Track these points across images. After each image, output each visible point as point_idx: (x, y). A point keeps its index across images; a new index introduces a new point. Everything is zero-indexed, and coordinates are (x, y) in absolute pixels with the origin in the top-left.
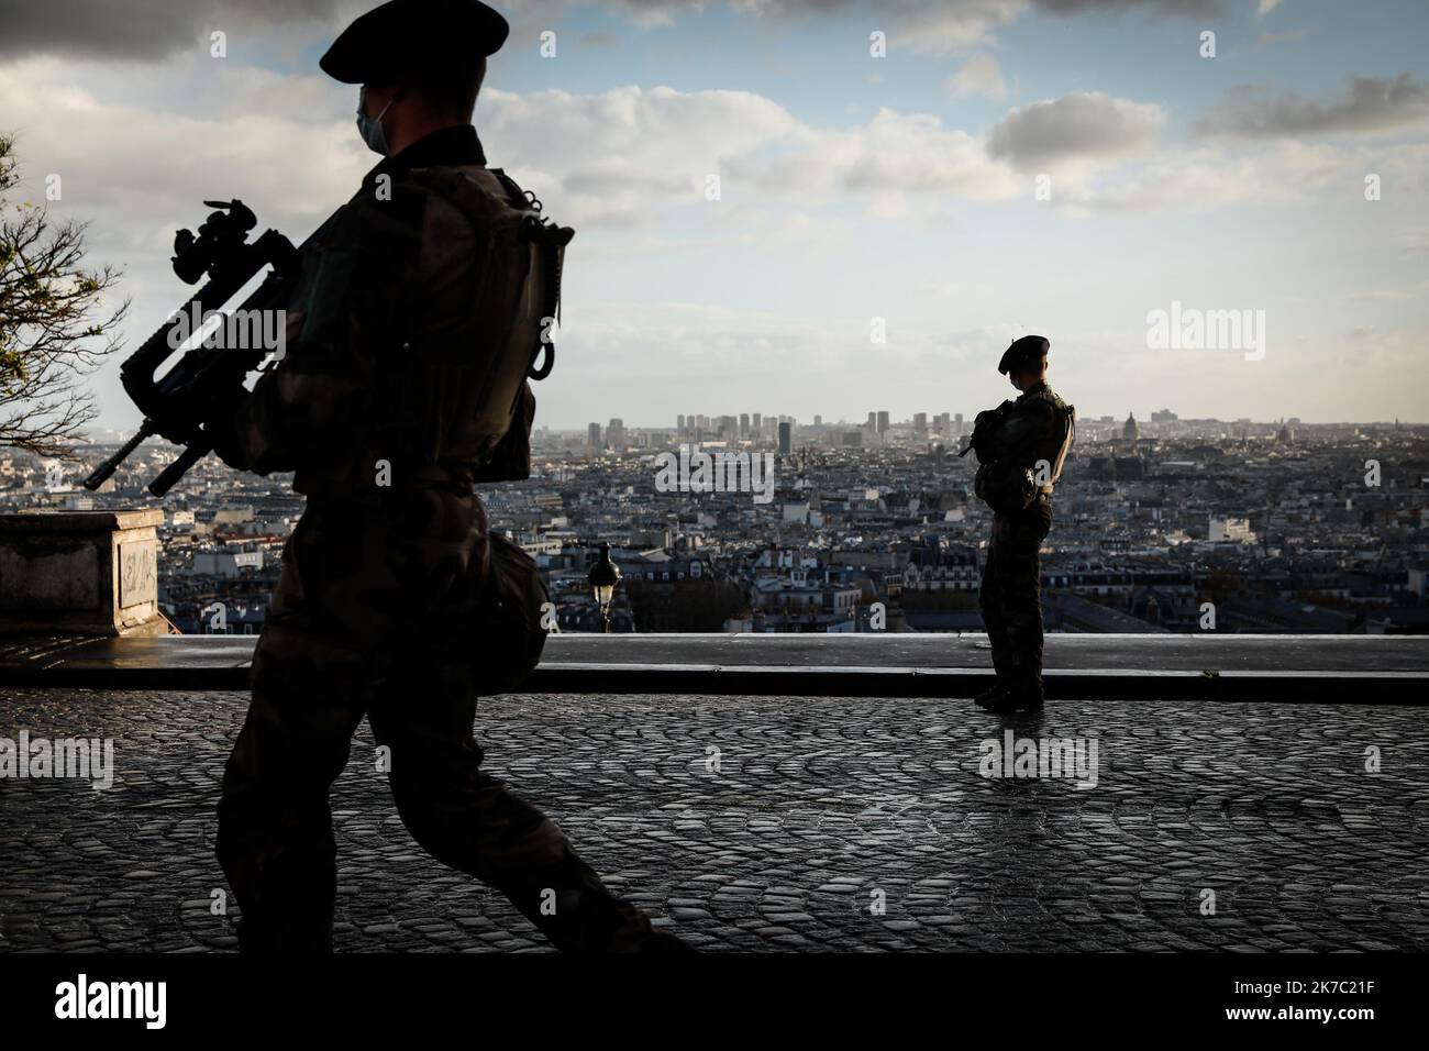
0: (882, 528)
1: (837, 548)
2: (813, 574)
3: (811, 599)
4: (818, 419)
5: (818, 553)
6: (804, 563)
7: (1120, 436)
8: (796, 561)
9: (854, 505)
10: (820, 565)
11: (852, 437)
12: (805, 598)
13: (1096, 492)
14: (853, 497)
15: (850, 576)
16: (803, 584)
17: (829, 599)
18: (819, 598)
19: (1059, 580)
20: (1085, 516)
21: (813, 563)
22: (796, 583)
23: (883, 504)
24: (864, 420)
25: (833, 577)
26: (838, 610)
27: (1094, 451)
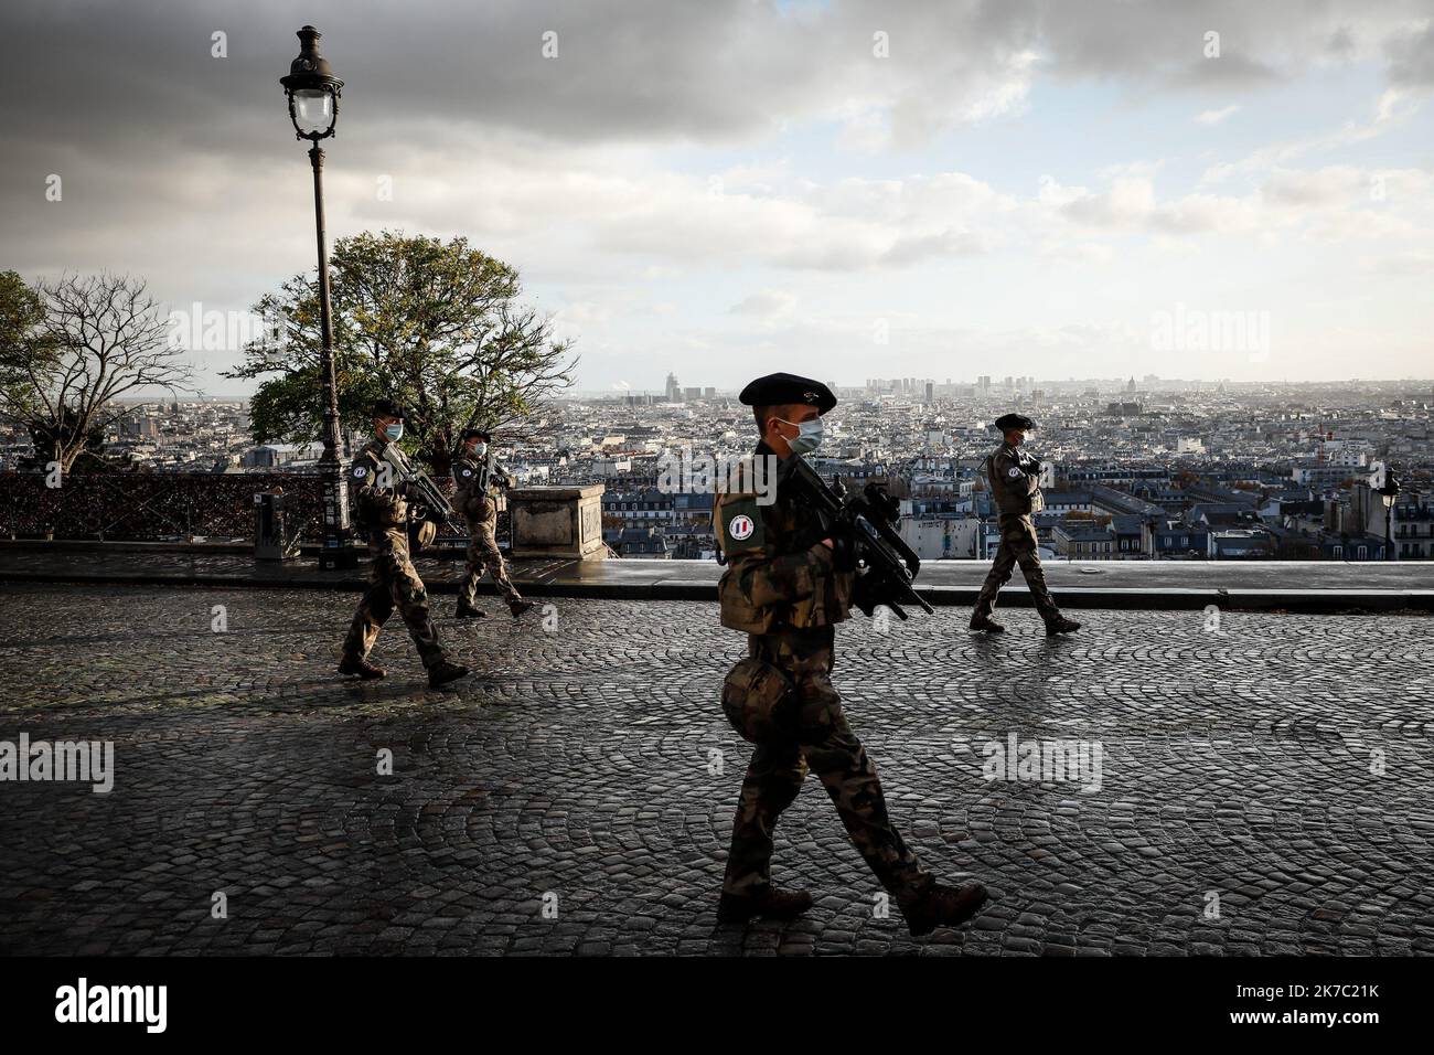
0: (987, 445)
1: (961, 458)
2: (946, 473)
3: (946, 488)
4: (949, 380)
5: (950, 460)
6: (942, 466)
7: (1126, 390)
8: (937, 465)
9: (970, 432)
10: (951, 468)
11: (970, 391)
12: (943, 487)
13: (1112, 423)
14: (969, 427)
15: (969, 475)
16: (941, 479)
17: (956, 487)
18: (951, 487)
19: (1091, 475)
20: (1105, 437)
21: (947, 466)
22: (937, 479)
23: (987, 431)
24: (976, 381)
25: (959, 475)
26: (962, 495)
27: (1111, 400)
